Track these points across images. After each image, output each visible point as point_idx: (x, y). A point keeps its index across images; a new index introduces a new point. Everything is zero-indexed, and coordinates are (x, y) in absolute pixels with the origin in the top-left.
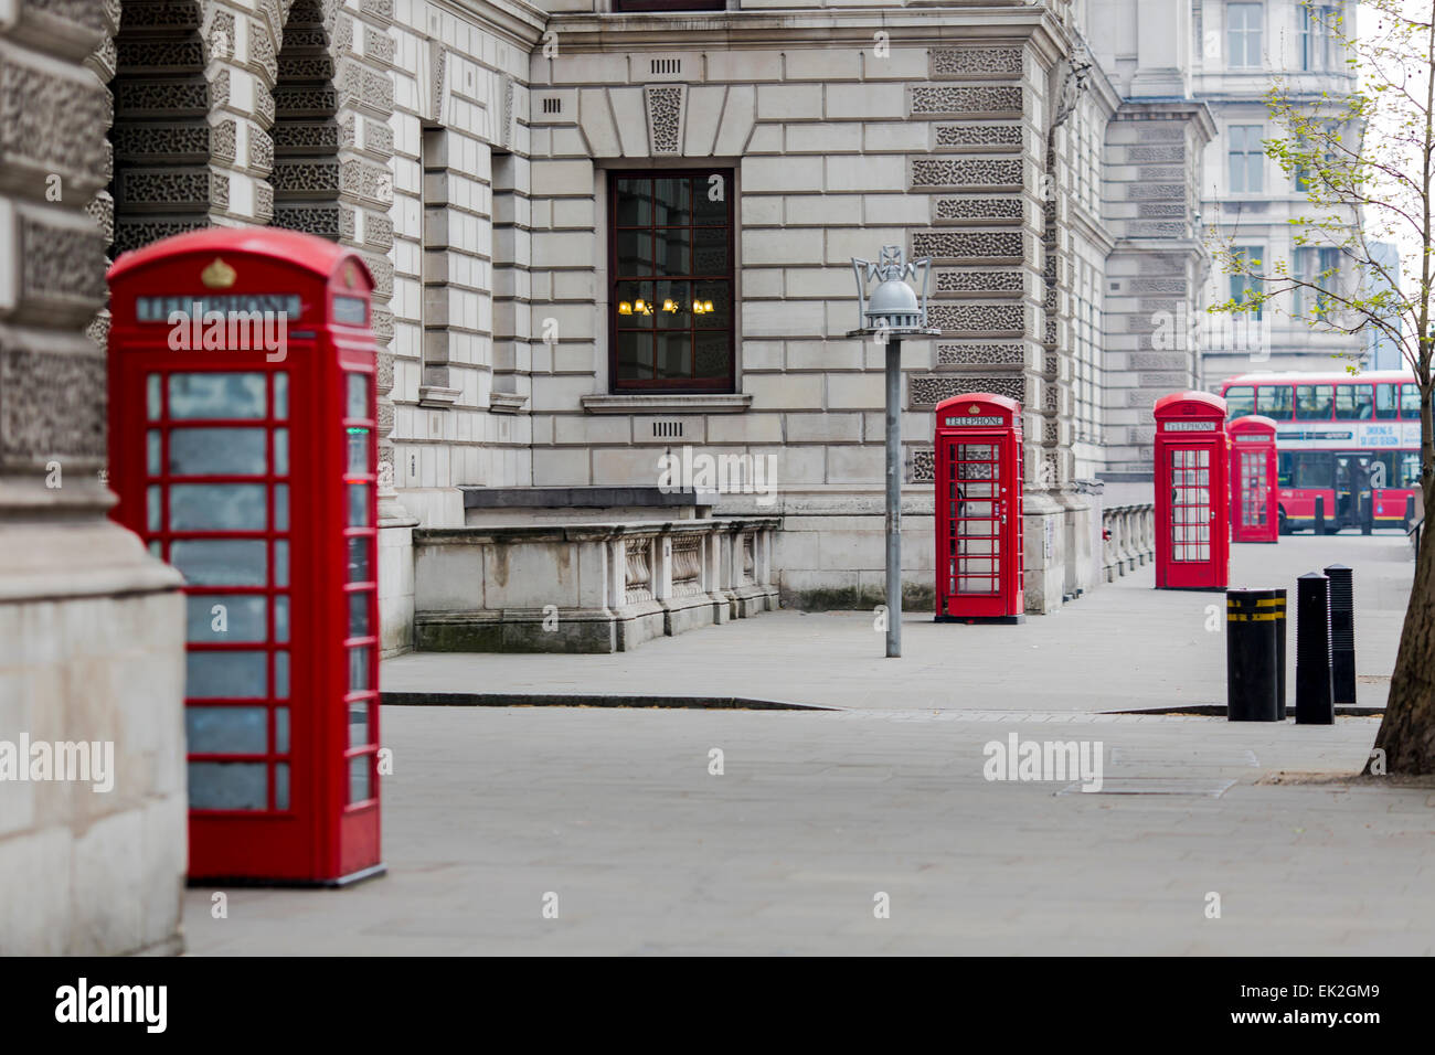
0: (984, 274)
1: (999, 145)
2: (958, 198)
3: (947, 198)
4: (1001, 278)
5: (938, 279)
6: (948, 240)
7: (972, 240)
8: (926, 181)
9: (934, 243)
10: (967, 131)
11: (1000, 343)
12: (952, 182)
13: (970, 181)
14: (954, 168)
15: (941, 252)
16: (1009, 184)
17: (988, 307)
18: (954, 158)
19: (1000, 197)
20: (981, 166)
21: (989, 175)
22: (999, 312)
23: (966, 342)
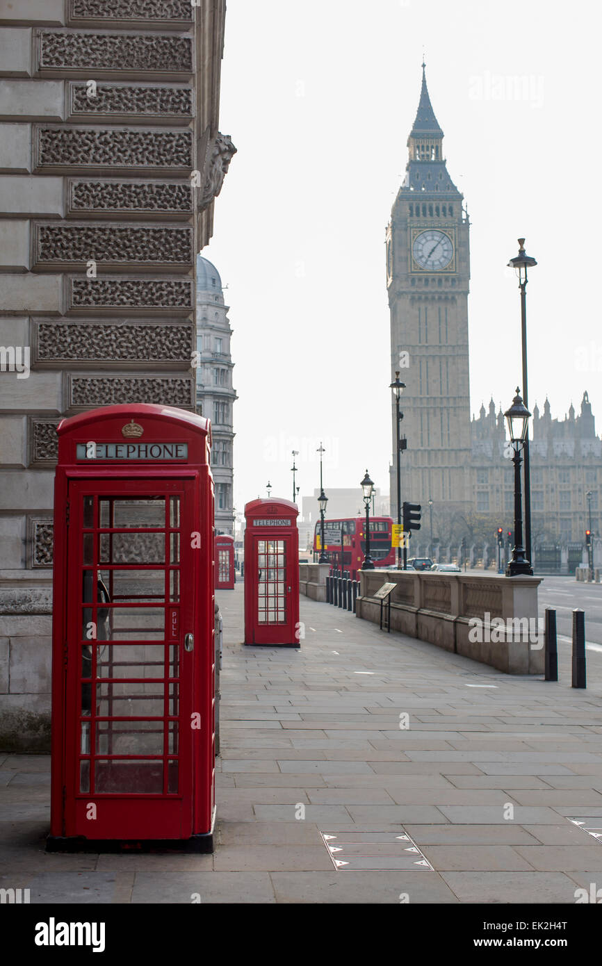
0: (137, 284)
1: (159, 114)
2: (103, 181)
3: (88, 181)
4: (161, 289)
5: (74, 289)
6: (88, 237)
7: (121, 238)
8: (59, 157)
9: (69, 240)
10: (115, 93)
11: (159, 377)
12: (95, 160)
13: (119, 159)
14: (97, 142)
15: (78, 253)
16: (173, 165)
17: (142, 329)
18: (98, 129)
19: (160, 182)
20: (135, 140)
21: (146, 153)
22: (158, 334)
23: (111, 375)
